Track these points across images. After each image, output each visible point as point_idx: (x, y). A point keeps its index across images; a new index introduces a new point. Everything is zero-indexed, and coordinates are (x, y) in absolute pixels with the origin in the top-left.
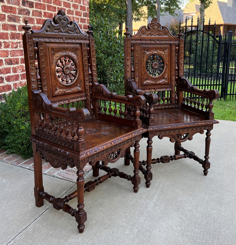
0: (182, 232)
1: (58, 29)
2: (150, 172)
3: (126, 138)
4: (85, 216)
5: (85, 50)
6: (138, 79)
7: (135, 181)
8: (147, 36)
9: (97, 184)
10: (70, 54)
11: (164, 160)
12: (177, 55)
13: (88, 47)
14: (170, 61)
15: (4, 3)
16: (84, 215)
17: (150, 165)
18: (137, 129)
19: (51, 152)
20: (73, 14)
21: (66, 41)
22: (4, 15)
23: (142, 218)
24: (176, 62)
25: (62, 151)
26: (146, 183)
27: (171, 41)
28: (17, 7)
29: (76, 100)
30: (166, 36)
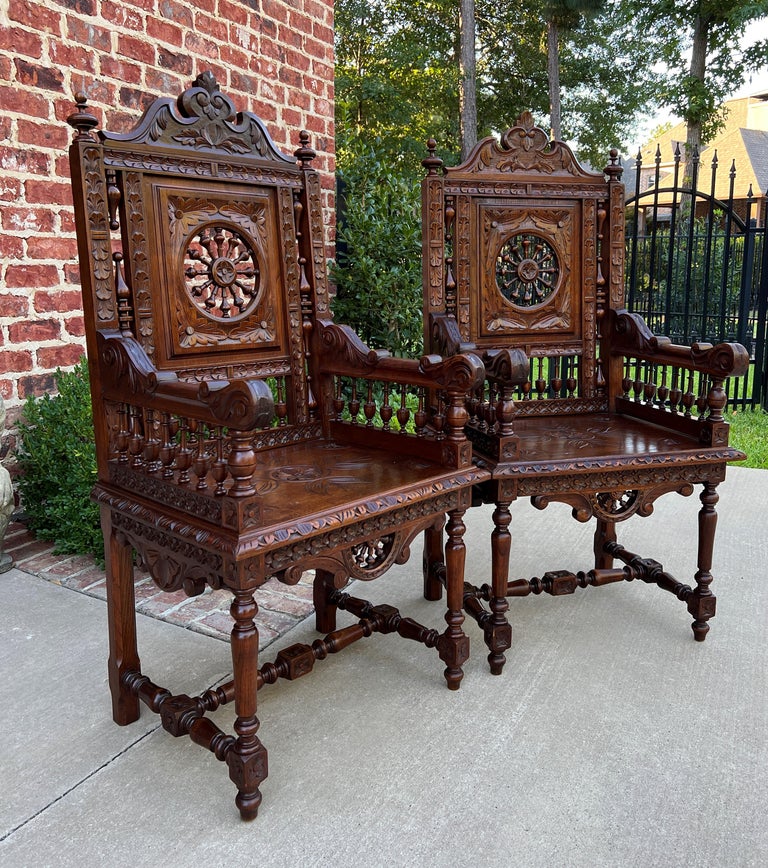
0: (608, 835)
1: (193, 135)
2: (505, 619)
3: (415, 496)
4: (260, 762)
5: (286, 210)
6: (470, 316)
7: (450, 649)
8: (498, 172)
9: (321, 656)
10: (235, 218)
11: (557, 583)
12: (601, 236)
13: (300, 201)
14: (578, 256)
15: (63, 92)
16: (256, 759)
17: (502, 598)
18: (457, 468)
19: (152, 536)
20: (284, 141)
21: (222, 176)
22: (64, 129)
23: (467, 778)
24: (598, 262)
25: (185, 530)
26: (491, 658)
27: (580, 188)
28: (105, 107)
29: (254, 373)
30: (564, 174)
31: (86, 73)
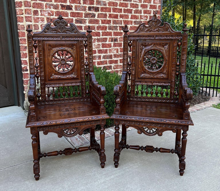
1: (56, 30)
5: (82, 46)
6: (135, 72)
8: (145, 33)
12: (179, 50)
14: (171, 56)
15: (72, 10)
18: (100, 114)
21: (63, 39)
22: (72, 19)
24: (178, 58)
26: (115, 164)
27: (172, 36)
29: (70, 84)
30: (167, 32)
31: (79, 5)
